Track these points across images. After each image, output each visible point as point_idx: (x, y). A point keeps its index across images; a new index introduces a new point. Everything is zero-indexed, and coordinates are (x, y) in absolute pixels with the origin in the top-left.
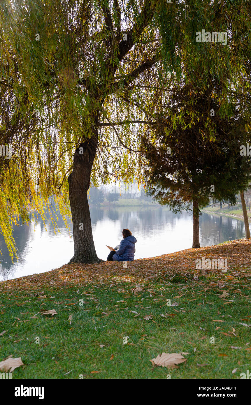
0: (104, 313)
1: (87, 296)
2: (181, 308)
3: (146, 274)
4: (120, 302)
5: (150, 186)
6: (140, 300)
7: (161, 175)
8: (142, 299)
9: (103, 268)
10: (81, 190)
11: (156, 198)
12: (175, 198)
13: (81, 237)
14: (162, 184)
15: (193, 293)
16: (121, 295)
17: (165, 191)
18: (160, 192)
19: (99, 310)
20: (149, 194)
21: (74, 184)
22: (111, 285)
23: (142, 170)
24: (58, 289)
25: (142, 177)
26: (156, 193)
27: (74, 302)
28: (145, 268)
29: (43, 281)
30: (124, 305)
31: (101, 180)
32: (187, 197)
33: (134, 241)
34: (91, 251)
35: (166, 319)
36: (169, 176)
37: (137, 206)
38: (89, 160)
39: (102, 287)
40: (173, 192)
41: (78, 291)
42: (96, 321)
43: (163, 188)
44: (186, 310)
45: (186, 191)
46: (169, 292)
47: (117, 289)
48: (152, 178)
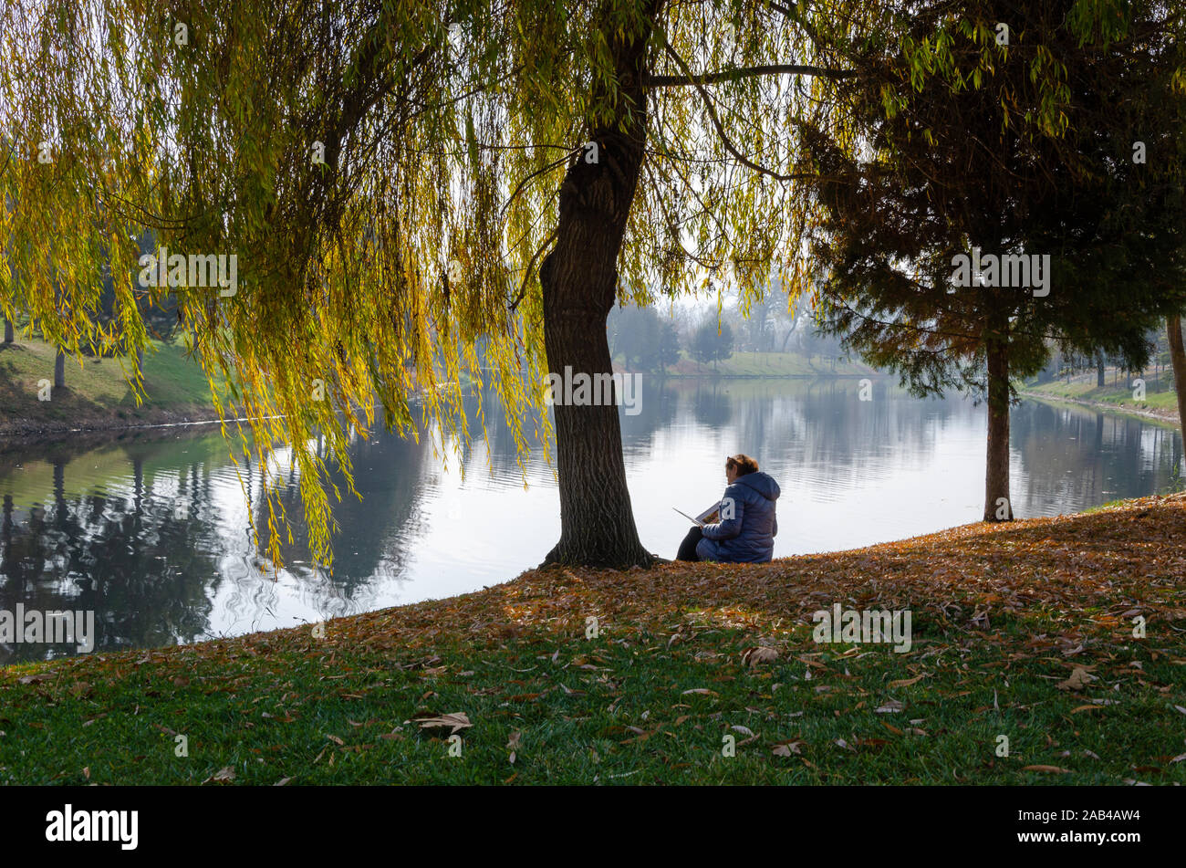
0: (635, 729)
1: (585, 673)
2: (912, 721)
3: (802, 603)
4: (695, 693)
5: (831, 300)
6: (767, 690)
7: (872, 260)
8: (775, 687)
9: (658, 584)
10: (584, 313)
11: (856, 340)
12: (921, 344)
13: (585, 478)
14: (875, 294)
15: (961, 668)
16: (704, 671)
17: (889, 318)
18: (869, 322)
19: (620, 719)
20: (830, 327)
21: (561, 290)
22: (674, 637)
23: (805, 243)
24: (490, 649)
25: (805, 269)
26: (855, 326)
27: (536, 690)
28: (802, 583)
29: (446, 624)
30: (708, 704)
31: (660, 281)
32: (964, 339)
33: (770, 491)
34: (618, 526)
35: (851, 758)
36: (903, 266)
37: (796, 377)
38: (612, 207)
39: (641, 643)
40: (915, 321)
41: (555, 656)
42: (601, 754)
43: (879, 308)
44: (929, 726)
45: (960, 316)
46: (877, 663)
47: (694, 652)
48: (840, 271)
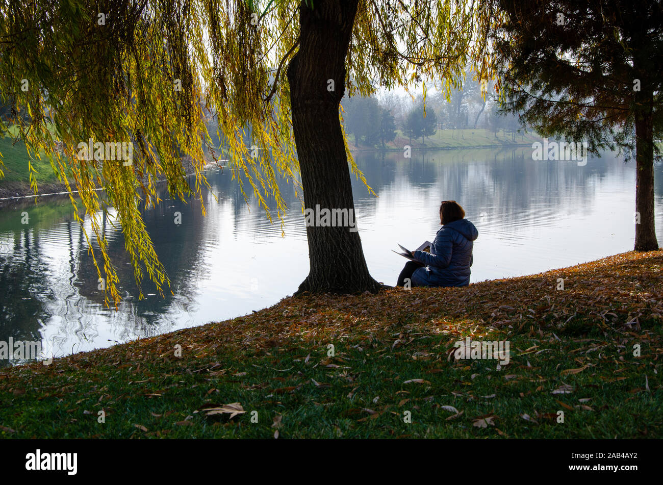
0: (368, 410)
1: (330, 370)
2: (581, 400)
3: (493, 314)
4: (413, 383)
5: (510, 86)
6: (468, 378)
7: (543, 52)
8: (473, 376)
9: (383, 304)
10: (321, 102)
11: (531, 116)
12: (582, 115)
14: (545, 78)
15: (618, 360)
16: (419, 366)
17: (556, 98)
18: (540, 101)
19: (356, 403)
20: (510, 107)
21: (304, 85)
22: (396, 342)
23: (490, 42)
24: (258, 355)
25: (490, 61)
26: (529, 105)
27: (293, 384)
28: (492, 300)
29: (225, 339)
30: (423, 391)
31: (379, 76)
32: (617, 111)
33: (471, 233)
34: (353, 262)
35: (534, 428)
36: (567, 56)
37: (485, 147)
38: (340, 20)
39: (371, 347)
40: (577, 99)
41: (307, 359)
42: (343, 429)
43: (548, 90)
44: (594, 403)
45: (613, 93)
46: (552, 357)
47: (412, 353)
48: (517, 63)
